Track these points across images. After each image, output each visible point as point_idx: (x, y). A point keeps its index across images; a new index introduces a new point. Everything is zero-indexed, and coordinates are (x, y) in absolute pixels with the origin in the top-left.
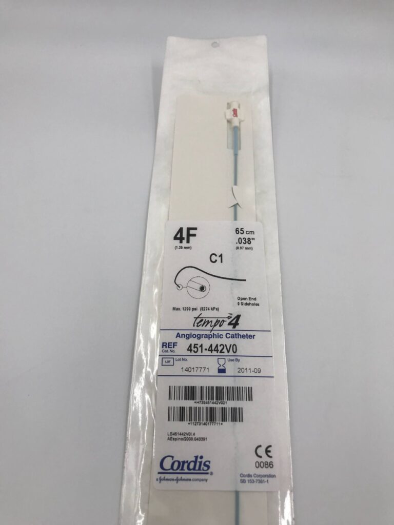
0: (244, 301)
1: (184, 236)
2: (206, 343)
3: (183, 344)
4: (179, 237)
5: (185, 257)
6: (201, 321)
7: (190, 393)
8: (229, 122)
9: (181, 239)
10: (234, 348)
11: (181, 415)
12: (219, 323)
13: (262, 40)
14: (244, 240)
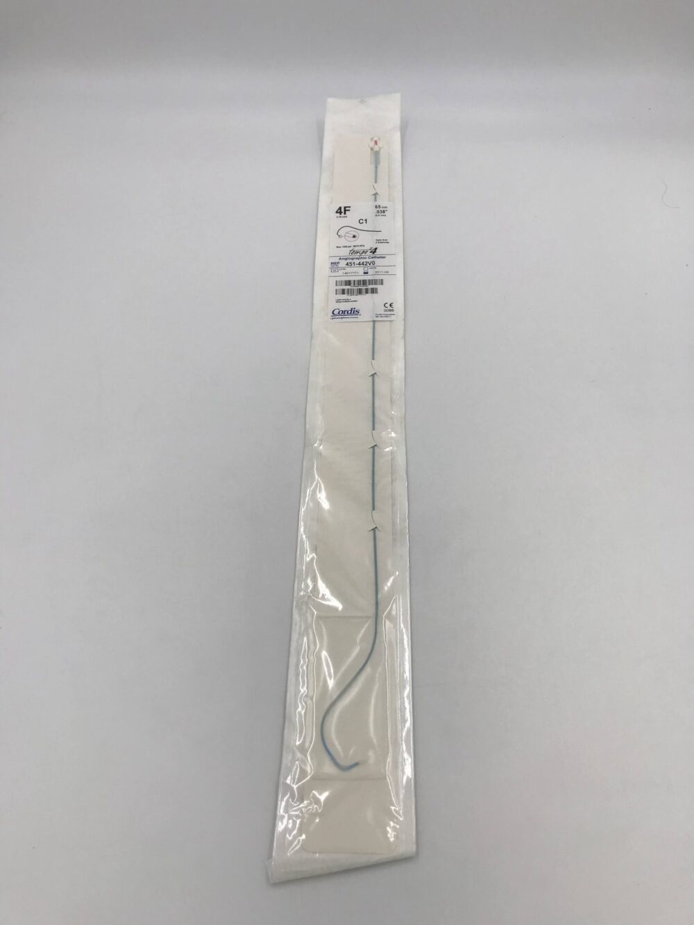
0: (379, 241)
1: (342, 211)
2: (357, 261)
3: (343, 263)
4: (339, 211)
5: (343, 221)
6: (353, 252)
7: (348, 283)
8: (372, 149)
9: (341, 213)
10: (373, 263)
11: (343, 292)
12: (364, 252)
13: (398, 96)
14: (381, 211)
